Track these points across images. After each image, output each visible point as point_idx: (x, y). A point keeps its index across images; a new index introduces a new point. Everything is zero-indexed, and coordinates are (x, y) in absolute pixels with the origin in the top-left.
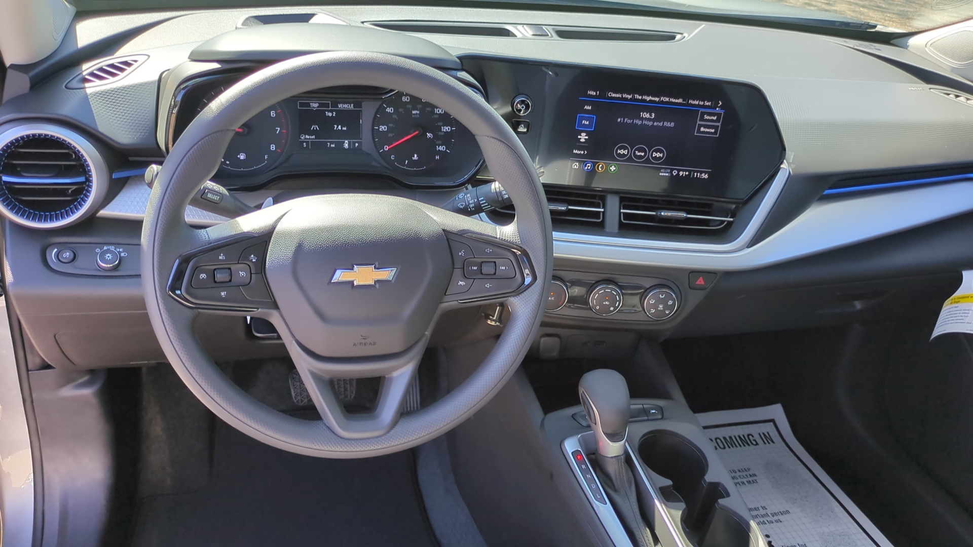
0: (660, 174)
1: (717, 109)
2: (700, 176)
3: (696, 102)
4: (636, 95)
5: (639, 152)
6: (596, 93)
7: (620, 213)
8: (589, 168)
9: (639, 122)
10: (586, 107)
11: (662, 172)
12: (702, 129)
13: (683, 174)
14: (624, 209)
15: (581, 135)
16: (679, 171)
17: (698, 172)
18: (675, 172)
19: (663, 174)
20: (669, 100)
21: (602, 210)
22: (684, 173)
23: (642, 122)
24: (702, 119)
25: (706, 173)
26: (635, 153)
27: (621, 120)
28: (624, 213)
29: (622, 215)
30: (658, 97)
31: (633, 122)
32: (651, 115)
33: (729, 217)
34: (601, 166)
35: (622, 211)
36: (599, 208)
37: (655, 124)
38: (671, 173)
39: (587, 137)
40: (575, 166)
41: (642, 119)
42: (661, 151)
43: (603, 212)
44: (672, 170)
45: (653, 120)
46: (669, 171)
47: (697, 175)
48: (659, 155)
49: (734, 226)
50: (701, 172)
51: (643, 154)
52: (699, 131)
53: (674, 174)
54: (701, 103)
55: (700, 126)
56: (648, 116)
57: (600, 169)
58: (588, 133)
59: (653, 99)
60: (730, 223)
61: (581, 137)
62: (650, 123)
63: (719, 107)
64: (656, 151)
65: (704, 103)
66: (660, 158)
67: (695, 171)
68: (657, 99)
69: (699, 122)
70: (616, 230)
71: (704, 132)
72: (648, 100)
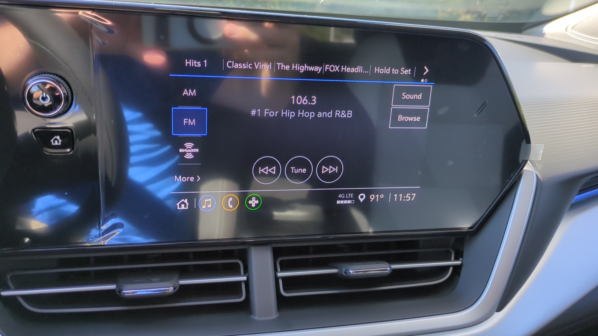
0: (338, 202)
1: (422, 80)
2: (403, 198)
3: (387, 71)
4: (279, 64)
5: (297, 168)
6: (203, 64)
7: (277, 279)
8: (210, 206)
9: (291, 115)
10: (185, 93)
11: (341, 199)
12: (401, 118)
13: (376, 198)
14: (283, 270)
15: (184, 148)
16: (368, 193)
17: (398, 192)
18: (362, 197)
19: (342, 202)
20: (340, 69)
21: (245, 278)
22: (378, 195)
23: (297, 114)
24: (399, 101)
25: (411, 191)
26: (289, 170)
27: (257, 113)
28: (284, 278)
29: (280, 281)
30: (320, 65)
31: (279, 114)
32: (310, 100)
33: (453, 258)
34: (231, 199)
35: (280, 274)
36: (239, 274)
37: (320, 115)
38: (356, 198)
39: (197, 150)
40: (183, 205)
41: (295, 108)
42: (334, 163)
43: (247, 283)
44: (357, 193)
45: (315, 109)
46: (352, 195)
47: (398, 197)
48: (331, 169)
49: (463, 271)
50: (404, 192)
51: (304, 171)
52: (395, 122)
53: (361, 200)
54: (395, 71)
55: (397, 112)
56: (304, 101)
57: (231, 206)
58: (197, 142)
59: (311, 69)
60: (457, 269)
61: (186, 150)
62: (311, 115)
63: (425, 77)
64: (327, 163)
65: (400, 71)
66: (334, 176)
67: (394, 192)
68: (317, 69)
69: (394, 106)
70: (274, 315)
71: (404, 123)
72: (302, 71)
